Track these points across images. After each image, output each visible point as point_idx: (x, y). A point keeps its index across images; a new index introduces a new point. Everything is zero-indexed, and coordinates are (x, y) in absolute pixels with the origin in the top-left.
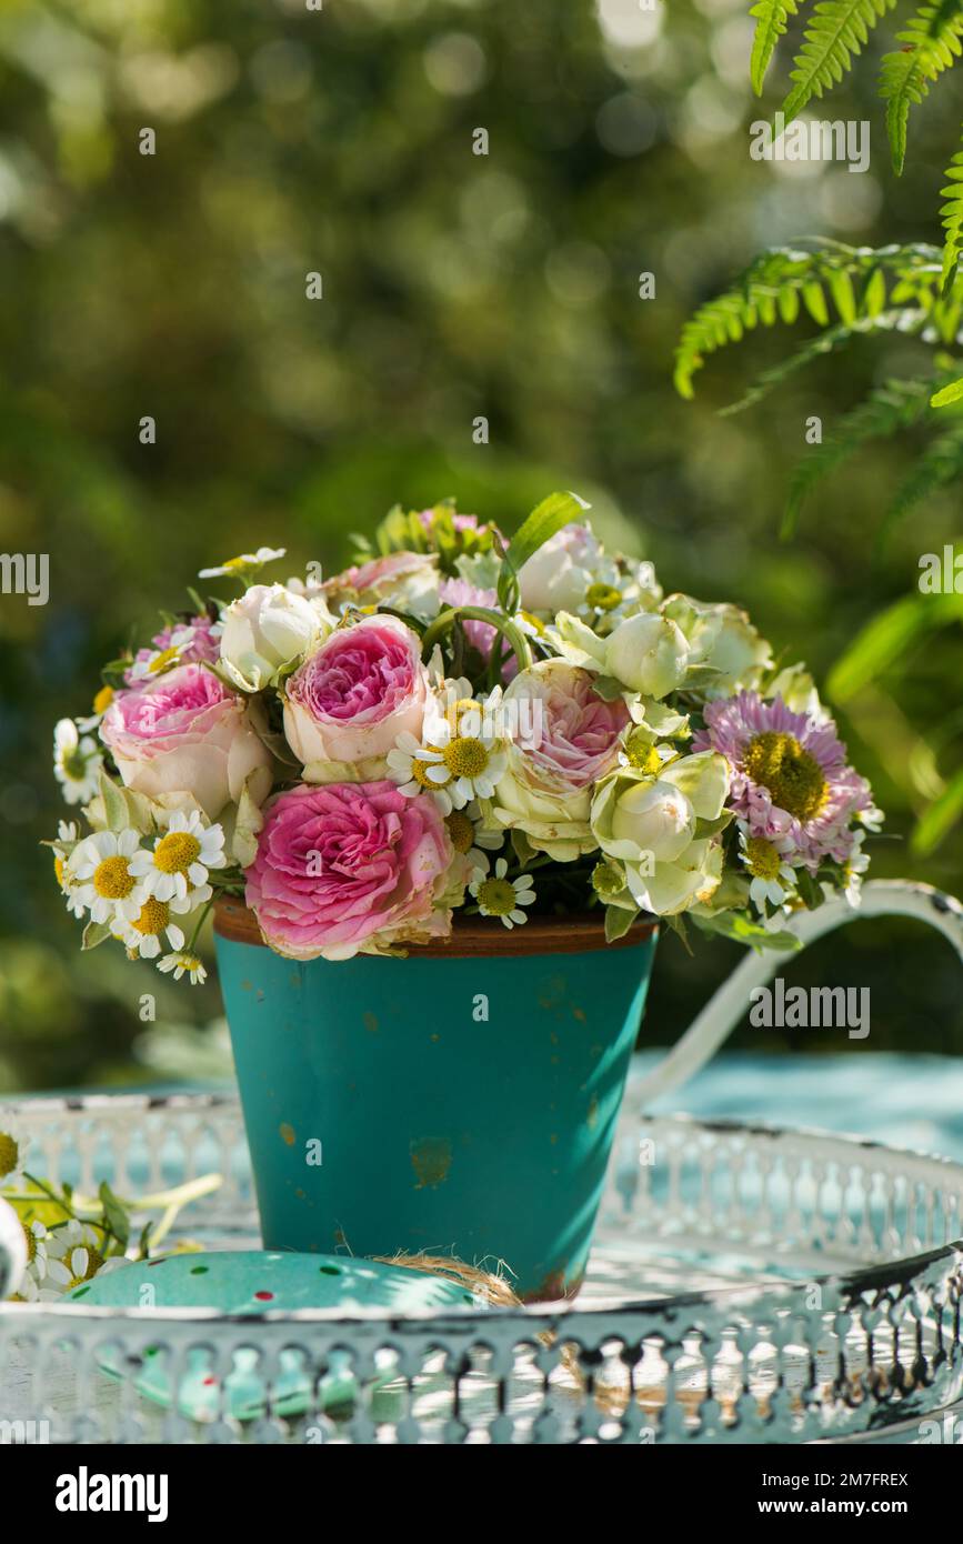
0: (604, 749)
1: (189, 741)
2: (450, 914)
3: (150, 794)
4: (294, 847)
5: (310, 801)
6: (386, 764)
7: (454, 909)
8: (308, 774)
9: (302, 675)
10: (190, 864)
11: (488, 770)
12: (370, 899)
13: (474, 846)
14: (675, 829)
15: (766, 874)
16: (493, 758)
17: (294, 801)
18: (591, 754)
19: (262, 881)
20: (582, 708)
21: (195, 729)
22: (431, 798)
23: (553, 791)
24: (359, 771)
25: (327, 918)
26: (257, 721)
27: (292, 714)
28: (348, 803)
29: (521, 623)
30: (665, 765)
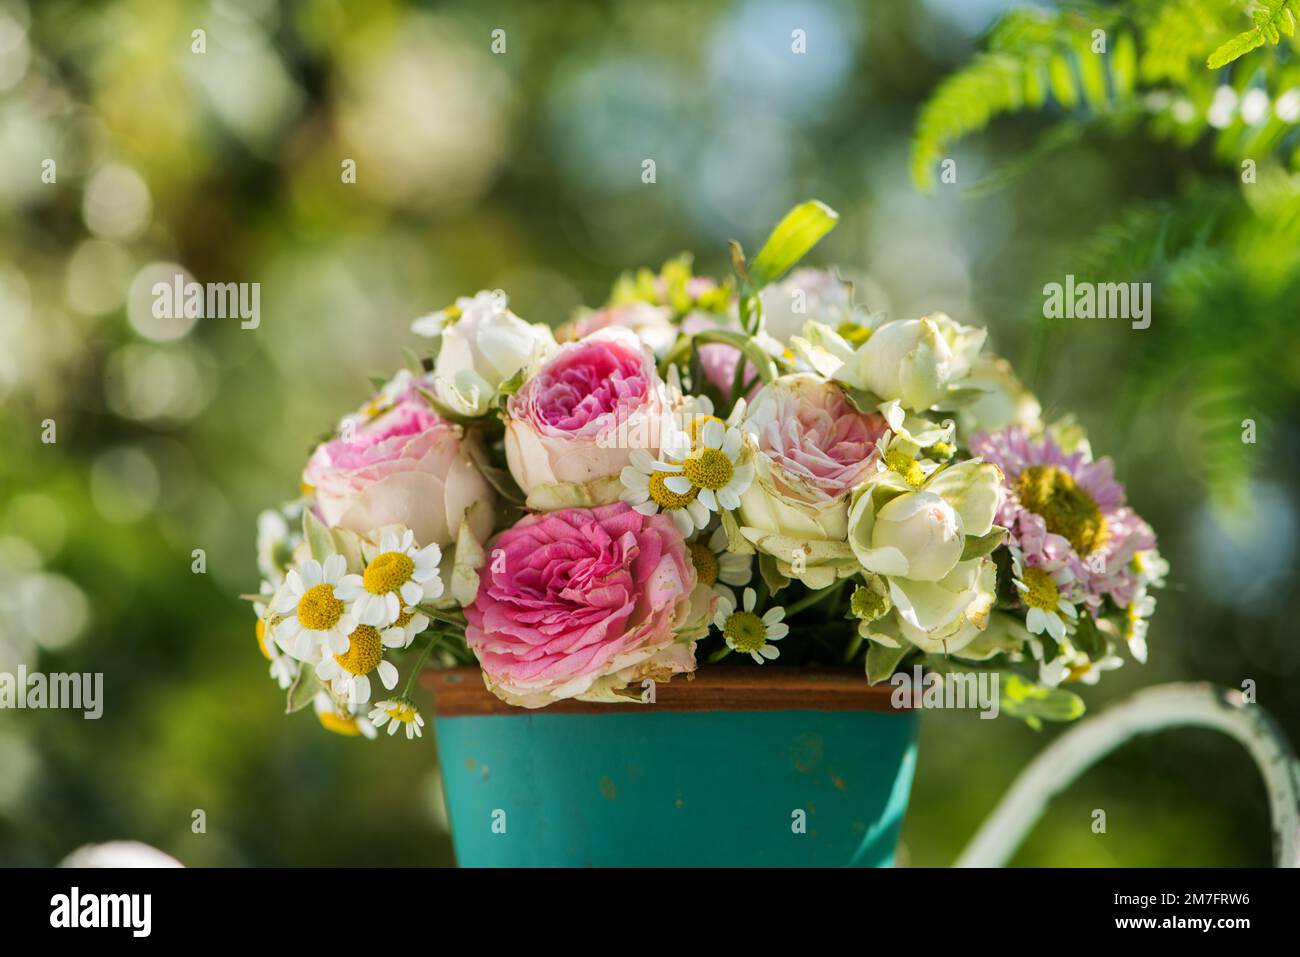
0: (859, 459)
1: (403, 469)
2: (694, 646)
3: (361, 533)
4: (519, 580)
5: (537, 531)
6: (620, 483)
7: (697, 642)
8: (533, 502)
9: (526, 392)
10: (403, 583)
11: (732, 482)
12: (605, 623)
13: (719, 581)
14: (942, 537)
15: (1043, 604)
16: (737, 470)
17: (519, 534)
18: (846, 464)
19: (484, 618)
20: (835, 421)
21: (408, 455)
22: (670, 517)
23: (806, 501)
24: (591, 494)
25: (557, 650)
26: (477, 454)
27: (515, 433)
28: (578, 528)
29: (764, 341)
30: (929, 478)
